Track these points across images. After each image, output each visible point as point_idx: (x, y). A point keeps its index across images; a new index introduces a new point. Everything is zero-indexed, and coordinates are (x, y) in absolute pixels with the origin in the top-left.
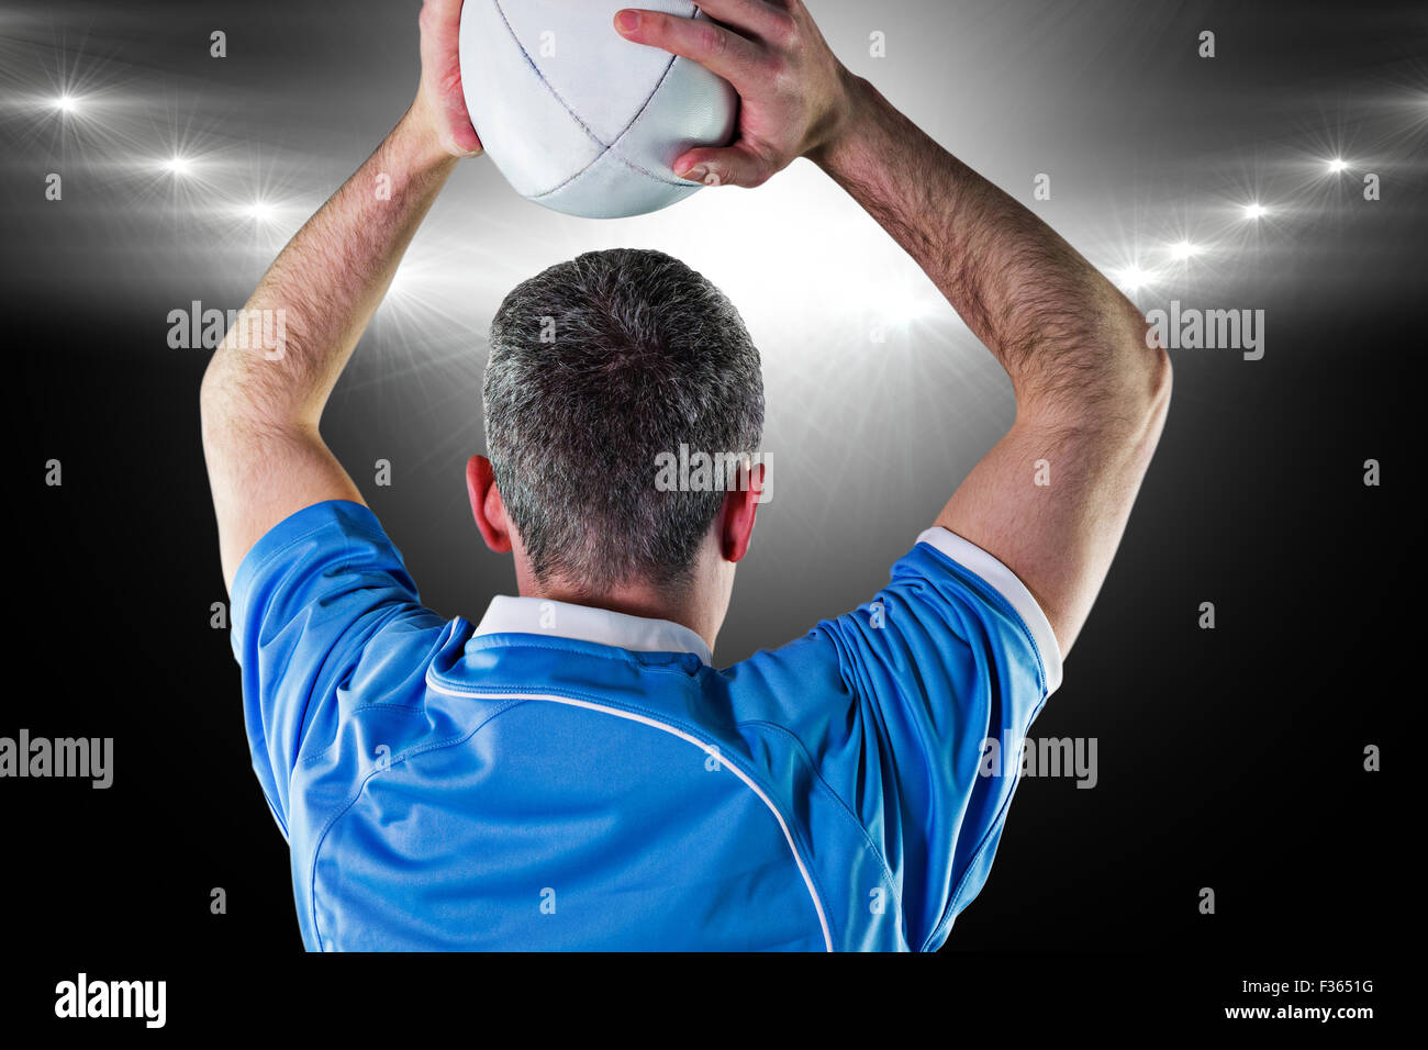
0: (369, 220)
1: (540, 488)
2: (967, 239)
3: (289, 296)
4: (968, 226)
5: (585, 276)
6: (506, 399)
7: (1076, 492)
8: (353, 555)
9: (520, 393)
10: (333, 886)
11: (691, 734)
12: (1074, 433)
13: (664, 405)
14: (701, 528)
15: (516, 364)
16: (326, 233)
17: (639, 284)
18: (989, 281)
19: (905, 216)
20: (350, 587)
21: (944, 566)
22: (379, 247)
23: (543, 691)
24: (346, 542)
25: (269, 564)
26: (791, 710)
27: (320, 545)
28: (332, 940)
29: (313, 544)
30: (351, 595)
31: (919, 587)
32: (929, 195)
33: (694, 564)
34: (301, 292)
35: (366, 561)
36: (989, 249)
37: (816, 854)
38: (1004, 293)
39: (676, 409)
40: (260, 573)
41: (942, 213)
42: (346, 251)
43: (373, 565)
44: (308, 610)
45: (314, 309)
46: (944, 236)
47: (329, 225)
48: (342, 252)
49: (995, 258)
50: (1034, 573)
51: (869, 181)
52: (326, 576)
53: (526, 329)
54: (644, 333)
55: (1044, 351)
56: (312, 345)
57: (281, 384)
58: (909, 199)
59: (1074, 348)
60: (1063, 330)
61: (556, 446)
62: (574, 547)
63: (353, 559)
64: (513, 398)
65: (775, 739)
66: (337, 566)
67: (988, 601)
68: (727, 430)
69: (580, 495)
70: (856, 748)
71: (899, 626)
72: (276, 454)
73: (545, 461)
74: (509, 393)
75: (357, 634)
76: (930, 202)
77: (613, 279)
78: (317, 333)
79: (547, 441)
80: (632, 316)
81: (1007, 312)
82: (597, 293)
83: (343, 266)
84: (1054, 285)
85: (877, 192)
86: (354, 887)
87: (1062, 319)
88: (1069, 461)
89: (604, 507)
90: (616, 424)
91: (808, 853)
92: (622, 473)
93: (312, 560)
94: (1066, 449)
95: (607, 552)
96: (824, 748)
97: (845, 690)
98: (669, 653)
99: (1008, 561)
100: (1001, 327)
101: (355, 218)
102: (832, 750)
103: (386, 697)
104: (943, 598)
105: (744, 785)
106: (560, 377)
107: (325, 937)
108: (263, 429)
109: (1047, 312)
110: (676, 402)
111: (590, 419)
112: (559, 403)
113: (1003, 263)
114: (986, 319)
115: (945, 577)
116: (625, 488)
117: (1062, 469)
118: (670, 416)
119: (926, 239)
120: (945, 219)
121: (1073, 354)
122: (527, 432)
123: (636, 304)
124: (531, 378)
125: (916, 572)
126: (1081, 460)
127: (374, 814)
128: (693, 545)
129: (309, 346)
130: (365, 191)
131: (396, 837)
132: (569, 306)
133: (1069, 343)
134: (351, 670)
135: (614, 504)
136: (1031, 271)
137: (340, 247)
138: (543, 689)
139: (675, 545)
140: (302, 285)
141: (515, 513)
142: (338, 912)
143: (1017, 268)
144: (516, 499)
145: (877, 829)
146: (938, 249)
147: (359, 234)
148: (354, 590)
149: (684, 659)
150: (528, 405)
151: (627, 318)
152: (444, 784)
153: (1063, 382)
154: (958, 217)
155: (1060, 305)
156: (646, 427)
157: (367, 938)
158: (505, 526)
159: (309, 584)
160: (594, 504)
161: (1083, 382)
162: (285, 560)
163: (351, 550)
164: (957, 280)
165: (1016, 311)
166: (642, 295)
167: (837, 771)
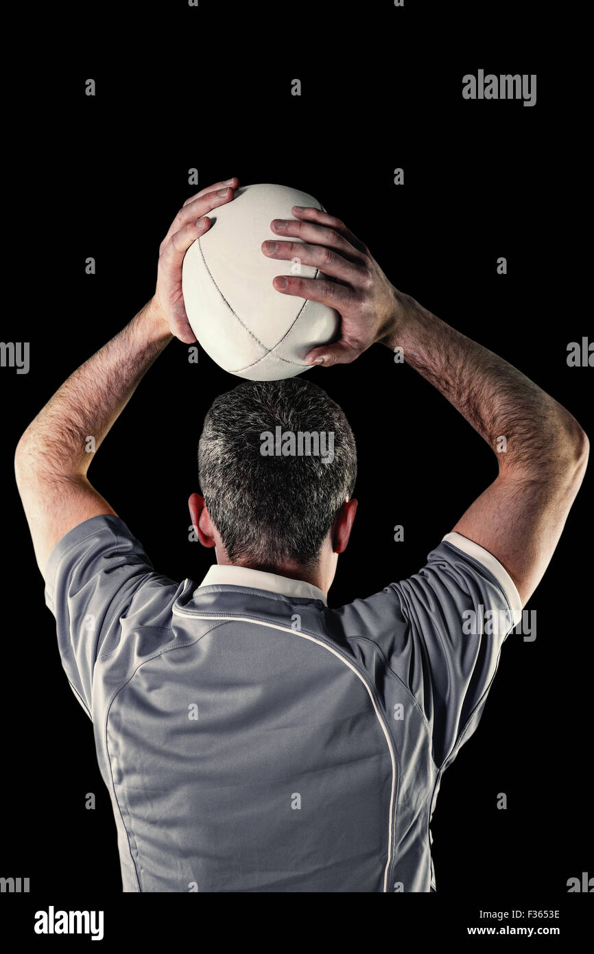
0: (123, 366)
1: (234, 511)
2: (470, 382)
3: (73, 405)
4: (471, 374)
5: (260, 394)
6: (215, 462)
7: (533, 515)
8: (118, 546)
9: (224, 459)
10: (119, 727)
11: (321, 641)
12: (533, 483)
13: (304, 467)
14: (323, 534)
15: (222, 443)
16: (97, 371)
17: (290, 399)
18: (483, 404)
19: (435, 371)
20: (121, 564)
21: (456, 554)
22: (127, 380)
23: (240, 616)
24: (115, 539)
25: (71, 551)
26: (374, 631)
27: (101, 541)
28: (117, 758)
29: (97, 540)
30: (121, 568)
31: (444, 566)
32: (448, 359)
33: (319, 554)
34: (80, 403)
35: (126, 550)
36: (483, 386)
37: (387, 709)
38: (492, 410)
39: (311, 469)
40: (66, 556)
41: (456, 368)
42: (108, 382)
43: (130, 552)
44: (98, 576)
45: (88, 413)
46: (457, 381)
47: (99, 367)
48: (106, 382)
49: (486, 391)
50: (509, 559)
51: (415, 354)
52: (106, 558)
53: (228, 424)
54: (294, 427)
55: (514, 441)
56: (85, 432)
57: (67, 453)
58: (437, 361)
59: (531, 438)
60: (525, 428)
61: (244, 489)
62: (253, 544)
63: (120, 548)
64: (219, 461)
65: (365, 646)
66: (111, 552)
67: (481, 574)
68: (338, 480)
69: (257, 515)
70: (409, 653)
71: (432, 586)
72: (66, 491)
73: (238, 496)
74: (217, 459)
75: (128, 589)
76: (449, 363)
77: (275, 396)
78: (88, 426)
79: (238, 487)
80: (287, 417)
81: (494, 420)
82: (267, 404)
83: (106, 390)
84: (519, 404)
85: (419, 360)
86: (130, 728)
87: (525, 422)
88: (530, 498)
89: (271, 522)
90: (278, 478)
91: (382, 708)
92: (281, 504)
93: (97, 549)
94: (528, 491)
95: (271, 545)
96: (392, 651)
97: (404, 621)
98: (307, 599)
99: (494, 552)
100: (490, 428)
101: (115, 364)
102: (395, 653)
103: (151, 622)
104: (456, 571)
105: (349, 669)
106: (247, 451)
107: (112, 756)
108: (57, 478)
109: (516, 419)
110: (312, 465)
111: (264, 475)
112: (246, 466)
113: (491, 392)
114: (482, 424)
115: (458, 560)
116: (283, 512)
117: (525, 502)
118: (308, 473)
119: (447, 383)
120: (458, 372)
121: (531, 441)
122: (228, 481)
123: (289, 410)
124: (230, 451)
125: (441, 558)
126: (536, 497)
127: (142, 686)
128: (319, 543)
129: (84, 433)
130: (121, 350)
131: (155, 698)
132: (251, 411)
133: (528, 435)
134: (126, 608)
135: (277, 520)
136: (506, 397)
137: (105, 379)
138: (241, 615)
139: (310, 543)
140: (81, 399)
141: (219, 525)
142: (121, 741)
143: (498, 396)
144: (219, 517)
145: (420, 696)
146: (454, 388)
147: (116, 373)
148: (122, 566)
149: (315, 602)
150: (229, 466)
151: (285, 419)
152: (183, 667)
153: (525, 456)
154: (465, 370)
155: (523, 414)
156: (294, 479)
157: (138, 756)
158: (212, 533)
159: (96, 562)
160: (265, 521)
161: (537, 456)
162: (80, 548)
163: (118, 544)
164: (466, 404)
165: (499, 420)
166: (292, 406)
167: (398, 664)
